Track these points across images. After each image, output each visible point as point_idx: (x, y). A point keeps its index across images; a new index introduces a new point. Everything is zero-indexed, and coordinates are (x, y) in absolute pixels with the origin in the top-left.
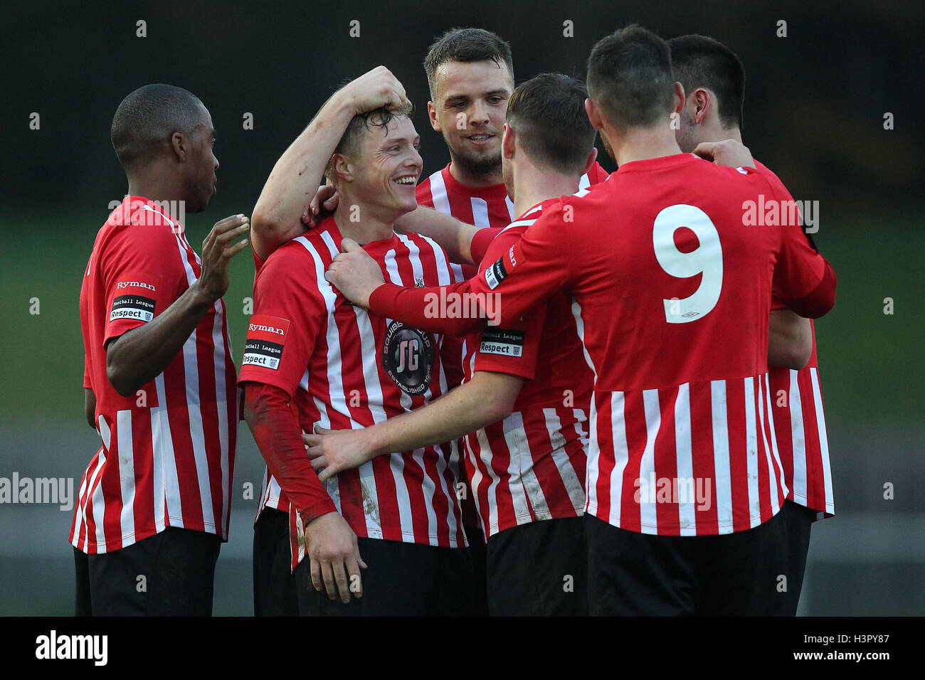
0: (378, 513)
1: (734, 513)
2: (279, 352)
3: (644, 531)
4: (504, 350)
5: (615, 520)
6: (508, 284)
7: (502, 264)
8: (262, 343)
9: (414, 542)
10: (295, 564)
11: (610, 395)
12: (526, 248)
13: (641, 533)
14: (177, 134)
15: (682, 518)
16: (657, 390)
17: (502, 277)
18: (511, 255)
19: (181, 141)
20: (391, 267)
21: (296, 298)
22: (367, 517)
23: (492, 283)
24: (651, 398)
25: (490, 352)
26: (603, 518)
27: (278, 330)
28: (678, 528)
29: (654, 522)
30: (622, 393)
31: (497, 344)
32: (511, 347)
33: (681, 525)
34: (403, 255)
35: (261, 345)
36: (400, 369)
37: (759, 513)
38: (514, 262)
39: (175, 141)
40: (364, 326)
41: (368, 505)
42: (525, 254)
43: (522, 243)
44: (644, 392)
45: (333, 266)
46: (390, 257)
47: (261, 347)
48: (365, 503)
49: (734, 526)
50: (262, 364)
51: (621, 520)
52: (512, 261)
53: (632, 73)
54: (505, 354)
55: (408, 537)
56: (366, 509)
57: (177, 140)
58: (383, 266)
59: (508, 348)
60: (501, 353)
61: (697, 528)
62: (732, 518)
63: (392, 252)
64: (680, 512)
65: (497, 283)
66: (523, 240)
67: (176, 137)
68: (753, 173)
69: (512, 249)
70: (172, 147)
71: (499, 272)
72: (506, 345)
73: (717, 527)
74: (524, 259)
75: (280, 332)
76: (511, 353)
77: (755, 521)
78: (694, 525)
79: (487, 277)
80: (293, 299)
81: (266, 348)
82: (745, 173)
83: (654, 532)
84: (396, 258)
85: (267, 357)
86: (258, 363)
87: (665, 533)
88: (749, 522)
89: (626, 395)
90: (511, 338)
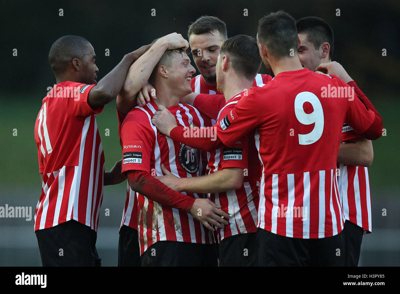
0: (181, 230)
1: (325, 229)
2: (141, 155)
3: (287, 235)
4: (234, 157)
5: (274, 230)
6: (231, 128)
7: (227, 119)
8: (132, 153)
9: (196, 242)
10: (143, 253)
11: (272, 176)
12: (238, 111)
13: (286, 237)
14: (75, 59)
15: (304, 231)
16: (293, 174)
17: (228, 124)
18: (231, 115)
19: (77, 62)
20: (179, 117)
21: (143, 132)
22: (177, 232)
23: (224, 127)
24: (291, 178)
25: (228, 159)
26: (268, 230)
27: (138, 146)
28: (302, 235)
29: (292, 232)
30: (278, 175)
31: (231, 155)
32: (237, 156)
33: (303, 234)
34: (183, 112)
35: (132, 154)
36: (187, 162)
37: (337, 229)
38: (233, 118)
39: (74, 62)
40: (171, 144)
41: (177, 227)
42: (237, 113)
43: (236, 109)
44: (288, 175)
45: (155, 117)
46: (178, 113)
47: (132, 155)
48: (175, 226)
49: (325, 235)
50: (134, 162)
51: (277, 230)
52: (232, 117)
53: (283, 33)
54: (235, 159)
55: (194, 241)
56: (176, 228)
57: (75, 62)
58: (176, 117)
59: (236, 156)
60: (233, 159)
61: (310, 235)
62: (324, 231)
63: (178, 111)
64: (303, 228)
65: (226, 127)
66: (236, 108)
67: (74, 60)
68: (334, 77)
69: (231, 112)
70: (73, 65)
71: (226, 122)
72: (235, 155)
73: (318, 235)
74: (237, 116)
75: (139, 147)
76: (237, 158)
77: (335, 233)
78: (309, 234)
79: (221, 124)
80: (142, 133)
81: (135, 155)
82: (331, 78)
83: (292, 236)
84: (180, 113)
85: (136, 159)
86: (132, 162)
87: (296, 237)
88: (332, 233)
89: (279, 176)
90: (237, 152)
